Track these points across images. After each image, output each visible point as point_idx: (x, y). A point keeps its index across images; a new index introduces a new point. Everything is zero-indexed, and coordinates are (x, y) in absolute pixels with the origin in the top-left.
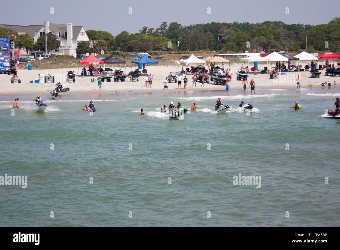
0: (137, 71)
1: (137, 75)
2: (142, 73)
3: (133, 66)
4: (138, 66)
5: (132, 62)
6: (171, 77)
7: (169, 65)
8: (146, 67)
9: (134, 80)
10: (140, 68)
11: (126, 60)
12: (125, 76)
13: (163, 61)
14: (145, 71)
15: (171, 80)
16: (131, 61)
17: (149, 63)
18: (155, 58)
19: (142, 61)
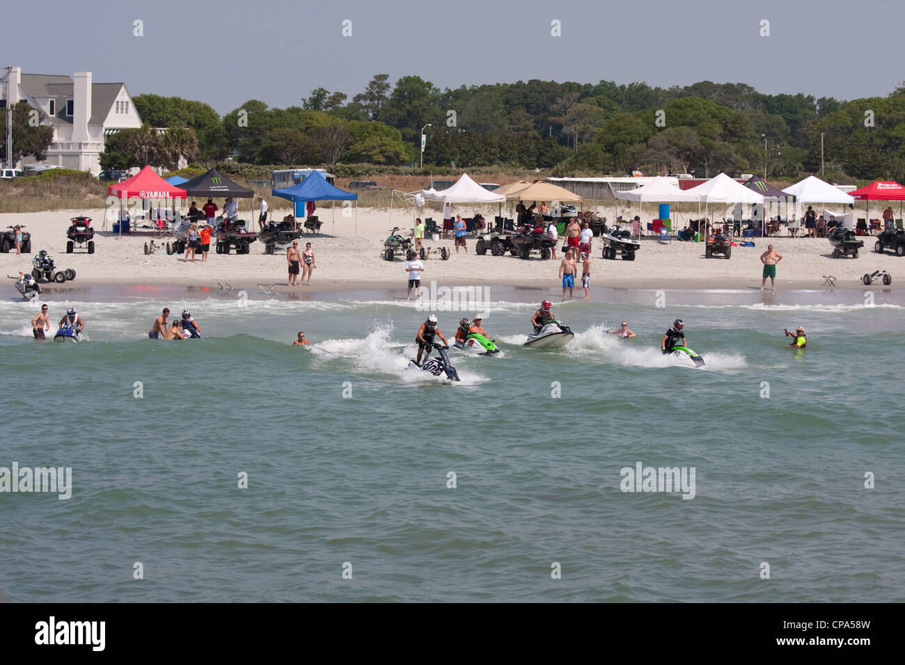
0: (288, 223)
1: (287, 235)
2: (305, 230)
3: (278, 208)
4: (291, 207)
5: (275, 193)
6: (395, 244)
7: (390, 207)
8: (319, 213)
9: (280, 249)
10: (300, 215)
11: (254, 188)
12: (252, 237)
13: (373, 195)
14: (314, 223)
15: (395, 252)
16: (270, 191)
17: (328, 197)
18: (348, 184)
19: (307, 191)
